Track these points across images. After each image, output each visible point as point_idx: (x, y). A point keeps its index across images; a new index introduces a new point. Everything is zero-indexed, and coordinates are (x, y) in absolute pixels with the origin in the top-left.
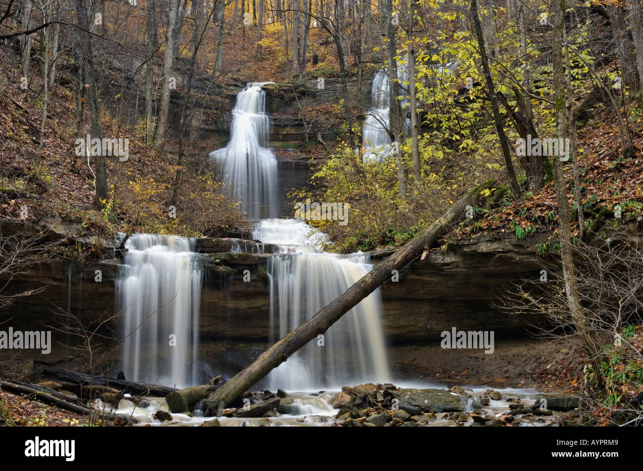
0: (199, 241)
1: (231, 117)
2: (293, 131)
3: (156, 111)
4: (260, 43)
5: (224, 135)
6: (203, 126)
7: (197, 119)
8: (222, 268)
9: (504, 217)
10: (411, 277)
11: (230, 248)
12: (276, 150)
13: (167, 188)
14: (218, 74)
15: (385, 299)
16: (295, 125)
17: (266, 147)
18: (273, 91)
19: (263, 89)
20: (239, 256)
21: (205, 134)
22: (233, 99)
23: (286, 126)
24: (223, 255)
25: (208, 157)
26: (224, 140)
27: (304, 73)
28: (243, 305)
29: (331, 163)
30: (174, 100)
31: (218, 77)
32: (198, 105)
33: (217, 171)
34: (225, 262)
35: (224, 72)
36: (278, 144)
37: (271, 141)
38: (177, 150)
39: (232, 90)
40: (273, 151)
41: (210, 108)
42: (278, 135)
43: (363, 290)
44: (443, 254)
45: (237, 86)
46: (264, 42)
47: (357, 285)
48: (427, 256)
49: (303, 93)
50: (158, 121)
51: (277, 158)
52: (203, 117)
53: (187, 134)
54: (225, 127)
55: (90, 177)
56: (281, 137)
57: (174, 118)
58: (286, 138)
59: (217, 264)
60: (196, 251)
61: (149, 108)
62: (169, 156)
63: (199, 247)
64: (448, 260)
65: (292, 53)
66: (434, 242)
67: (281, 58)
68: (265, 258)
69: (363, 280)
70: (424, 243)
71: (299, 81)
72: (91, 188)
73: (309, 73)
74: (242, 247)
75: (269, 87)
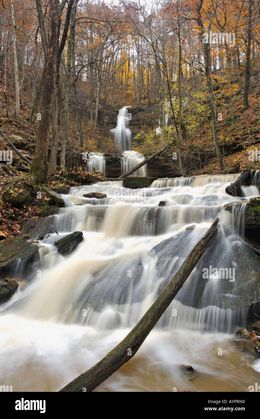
0: (105, 154)
1: (117, 118)
2: (136, 123)
3: (94, 117)
4: (127, 92)
5: (115, 124)
6: (108, 122)
7: (106, 119)
8: (110, 160)
9: (174, 148)
10: (154, 162)
11: (112, 156)
12: (131, 129)
13: (97, 142)
14: (113, 104)
15: (148, 168)
16: (137, 121)
17: (128, 128)
18: (130, 109)
19: (127, 109)
20: (114, 157)
21: (108, 124)
22: (118, 112)
23: (134, 121)
24: (110, 157)
25: (109, 131)
26: (114, 126)
27: (141, 103)
28: (115, 169)
29: (138, 135)
30: (99, 113)
31: (113, 105)
32: (106, 115)
33: (113, 136)
34: (111, 159)
35: (115, 103)
36: (132, 127)
37: (129, 126)
38: (100, 129)
39: (117, 109)
40: (130, 129)
41: (110, 116)
42: (132, 124)
43: (142, 165)
44: (161, 157)
45: (119, 108)
46: (129, 92)
47: (140, 164)
48: (157, 157)
49: (140, 110)
50: (95, 121)
51: (131, 131)
52: (108, 119)
53: (103, 125)
54: (115, 122)
55: (78, 139)
56: (133, 125)
57: (99, 119)
58: (134, 125)
59: (109, 159)
60: (104, 156)
61: (92, 117)
62: (98, 131)
63: (105, 155)
64: (162, 158)
65: (138, 96)
66: (159, 154)
67: (134, 97)
68: (120, 158)
69: (141, 163)
70: (156, 154)
71: (139, 106)
72: (79, 142)
73: (142, 103)
74: (115, 156)
75: (129, 108)
